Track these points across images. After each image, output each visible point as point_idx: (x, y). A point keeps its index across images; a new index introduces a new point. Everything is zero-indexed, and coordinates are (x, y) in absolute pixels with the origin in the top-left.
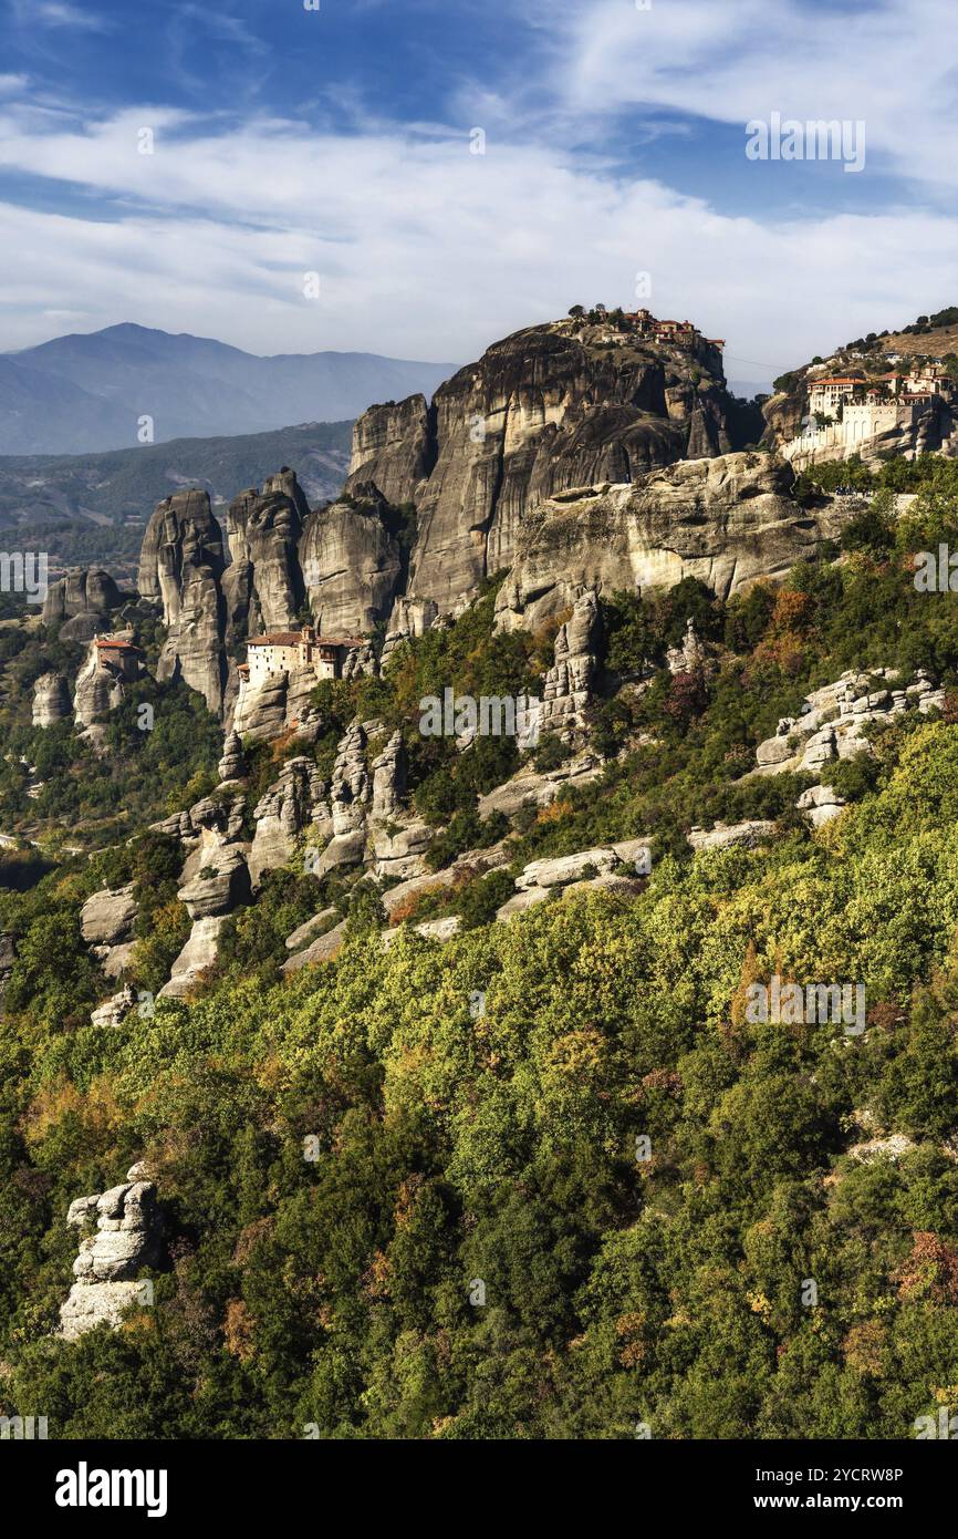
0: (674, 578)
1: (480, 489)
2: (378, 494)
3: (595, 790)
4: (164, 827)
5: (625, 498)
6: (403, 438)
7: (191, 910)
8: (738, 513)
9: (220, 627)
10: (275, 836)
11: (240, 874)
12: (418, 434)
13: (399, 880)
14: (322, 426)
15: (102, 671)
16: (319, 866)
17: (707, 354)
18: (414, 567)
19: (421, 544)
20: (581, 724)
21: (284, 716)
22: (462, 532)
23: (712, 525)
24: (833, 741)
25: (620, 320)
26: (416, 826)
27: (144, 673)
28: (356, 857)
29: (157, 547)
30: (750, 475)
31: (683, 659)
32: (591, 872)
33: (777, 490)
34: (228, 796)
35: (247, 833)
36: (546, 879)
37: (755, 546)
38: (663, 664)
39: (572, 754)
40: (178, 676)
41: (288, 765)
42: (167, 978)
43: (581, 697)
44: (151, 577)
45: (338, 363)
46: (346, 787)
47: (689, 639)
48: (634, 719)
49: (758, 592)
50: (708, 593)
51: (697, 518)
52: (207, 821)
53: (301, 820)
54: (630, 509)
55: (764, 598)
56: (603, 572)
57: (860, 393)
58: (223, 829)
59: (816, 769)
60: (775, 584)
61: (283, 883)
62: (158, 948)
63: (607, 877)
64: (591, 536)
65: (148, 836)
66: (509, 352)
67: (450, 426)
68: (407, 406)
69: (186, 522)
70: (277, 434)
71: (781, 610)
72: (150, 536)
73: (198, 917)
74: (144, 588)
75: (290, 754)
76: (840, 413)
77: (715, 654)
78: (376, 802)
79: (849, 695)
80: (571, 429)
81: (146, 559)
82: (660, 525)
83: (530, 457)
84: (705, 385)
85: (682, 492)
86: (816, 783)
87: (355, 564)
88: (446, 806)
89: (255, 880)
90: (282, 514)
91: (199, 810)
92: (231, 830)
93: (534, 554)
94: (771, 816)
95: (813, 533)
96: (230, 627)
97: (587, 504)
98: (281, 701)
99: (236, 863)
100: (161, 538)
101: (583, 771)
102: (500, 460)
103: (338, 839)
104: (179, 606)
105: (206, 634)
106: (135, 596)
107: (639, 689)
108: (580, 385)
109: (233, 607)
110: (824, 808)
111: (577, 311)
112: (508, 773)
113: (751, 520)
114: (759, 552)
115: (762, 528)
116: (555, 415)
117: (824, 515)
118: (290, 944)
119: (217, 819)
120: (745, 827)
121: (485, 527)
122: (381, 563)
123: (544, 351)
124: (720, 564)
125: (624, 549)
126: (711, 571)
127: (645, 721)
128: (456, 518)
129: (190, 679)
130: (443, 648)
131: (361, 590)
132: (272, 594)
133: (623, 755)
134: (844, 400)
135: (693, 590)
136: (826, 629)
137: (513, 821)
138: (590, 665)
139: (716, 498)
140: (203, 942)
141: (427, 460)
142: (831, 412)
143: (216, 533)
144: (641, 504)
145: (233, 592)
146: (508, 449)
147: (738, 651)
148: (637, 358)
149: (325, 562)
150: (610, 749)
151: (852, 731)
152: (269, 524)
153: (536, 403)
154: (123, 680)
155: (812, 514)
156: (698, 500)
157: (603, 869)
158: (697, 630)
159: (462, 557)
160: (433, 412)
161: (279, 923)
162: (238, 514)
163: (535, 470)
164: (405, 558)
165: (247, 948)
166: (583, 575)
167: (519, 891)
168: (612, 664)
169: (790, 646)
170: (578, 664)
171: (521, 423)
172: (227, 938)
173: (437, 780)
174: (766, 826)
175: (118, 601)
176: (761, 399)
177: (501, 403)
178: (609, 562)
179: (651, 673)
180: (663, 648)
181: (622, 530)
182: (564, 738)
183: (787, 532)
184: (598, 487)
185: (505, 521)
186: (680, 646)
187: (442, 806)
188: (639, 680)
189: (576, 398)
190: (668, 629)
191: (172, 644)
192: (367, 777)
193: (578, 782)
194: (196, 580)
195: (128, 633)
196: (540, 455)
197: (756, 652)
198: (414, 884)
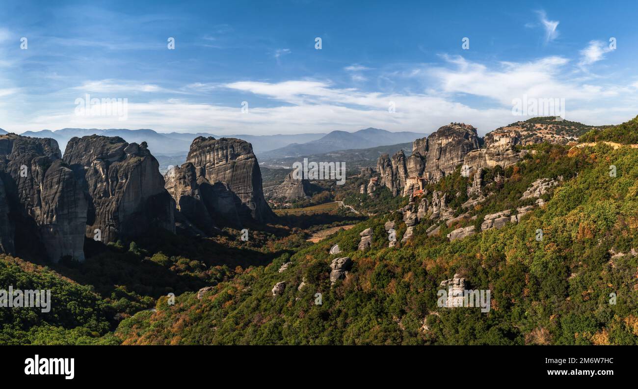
0: (495, 165)
1: (437, 153)
2: (420, 154)
3: (484, 203)
4: (400, 210)
5: (485, 151)
6: (423, 145)
7: (407, 225)
8: (505, 153)
9: (392, 177)
10: (422, 212)
11: (416, 219)
12: (425, 144)
13: (448, 220)
14: (404, 144)
15: (372, 184)
16: (432, 217)
17: (474, 130)
18: (426, 166)
19: (427, 162)
20: (479, 191)
21: (413, 191)
22: (434, 160)
23: (501, 156)
24: (540, 191)
25: (459, 125)
26: (450, 210)
27: (379, 185)
28: (438, 216)
29: (380, 163)
30: (507, 147)
31: (497, 179)
32: (499, 216)
33: (512, 150)
34: (412, 205)
35: (416, 211)
36: (491, 218)
37: (509, 159)
38: (494, 180)
39: (479, 196)
40: (385, 185)
41: (423, 199)
42: (403, 237)
43: (479, 186)
44: (379, 168)
45: (406, 134)
46: (436, 203)
47: (498, 176)
48: (489, 190)
49: (510, 167)
50: (501, 167)
51: (499, 155)
52: (408, 210)
53: (427, 210)
54: (486, 153)
55: (511, 168)
56: (482, 164)
57: (503, 136)
58: (411, 211)
59: (538, 196)
60: (513, 165)
61: (424, 221)
62: (401, 232)
63: (503, 217)
64: (479, 158)
65: (397, 212)
66: (442, 130)
67: (431, 143)
68: (423, 139)
69: (385, 159)
70: (396, 145)
71: (515, 170)
72: (379, 162)
73: (409, 226)
74: (378, 170)
75: (423, 198)
76: (500, 139)
77: (503, 178)
78: (442, 206)
79: (541, 183)
80: (454, 142)
81: (378, 165)
82: (492, 156)
83: (446, 147)
84: (474, 135)
85: (495, 150)
86: (538, 198)
87: (416, 166)
88: (456, 206)
89: (419, 219)
90: (402, 158)
91: (407, 207)
92: (413, 211)
93: (468, 161)
94: (532, 205)
95: (518, 157)
96: (394, 177)
97: (478, 152)
98: (412, 189)
99: (416, 217)
100: (381, 162)
101: (481, 199)
102: (441, 148)
103: (434, 212)
104: (384, 173)
105: (390, 178)
106: (376, 172)
107: (490, 185)
108: (455, 135)
109: (394, 173)
110: (541, 203)
111: (452, 123)
112: (467, 200)
113: (508, 155)
114: (509, 160)
115: (510, 156)
116: (450, 140)
117: (520, 154)
118: (427, 231)
119: (410, 209)
120: (528, 207)
121: (438, 159)
122: (420, 166)
123: (448, 130)
124: (503, 162)
125: (485, 160)
126: (501, 163)
127: (492, 190)
128: (433, 158)
129: (387, 185)
130: (451, 178)
131: (417, 170)
132: (401, 171)
133: (488, 196)
134: (500, 137)
135: (498, 168)
136: (523, 173)
137: (469, 209)
138: (481, 181)
139: (502, 151)
140: (410, 230)
141: (427, 149)
142: (498, 139)
143: (390, 161)
144: (488, 152)
145: (394, 171)
146: (442, 146)
147: (507, 177)
148: (464, 131)
149: (411, 165)
150: (486, 195)
151: (543, 189)
152: (399, 160)
153: (447, 138)
154: (376, 186)
155: (518, 153)
156: (499, 151)
157: (502, 216)
158: (500, 174)
159: (434, 164)
160: (428, 140)
161: (424, 227)
162: (394, 158)
163: (448, 149)
164: (424, 165)
165: (419, 232)
166: (478, 165)
167: (485, 221)
168: (485, 180)
169: (517, 176)
170: (479, 181)
171: (444, 142)
172: (414, 230)
173: (453, 201)
174: (531, 207)
175: (373, 173)
176: (484, 138)
177: (441, 138)
178: (482, 163)
179: (492, 182)
180: (494, 177)
181: (485, 157)
182: (477, 194)
183: (514, 157)
184: (479, 149)
185: (442, 158)
186: (497, 177)
187: (455, 206)
188: (489, 183)
189: (454, 137)
190: (494, 174)
191: (383, 180)
192: (440, 202)
193: (481, 201)
194: (388, 169)
195: (377, 178)
196: (448, 147)
197: (511, 178)
198: (451, 220)
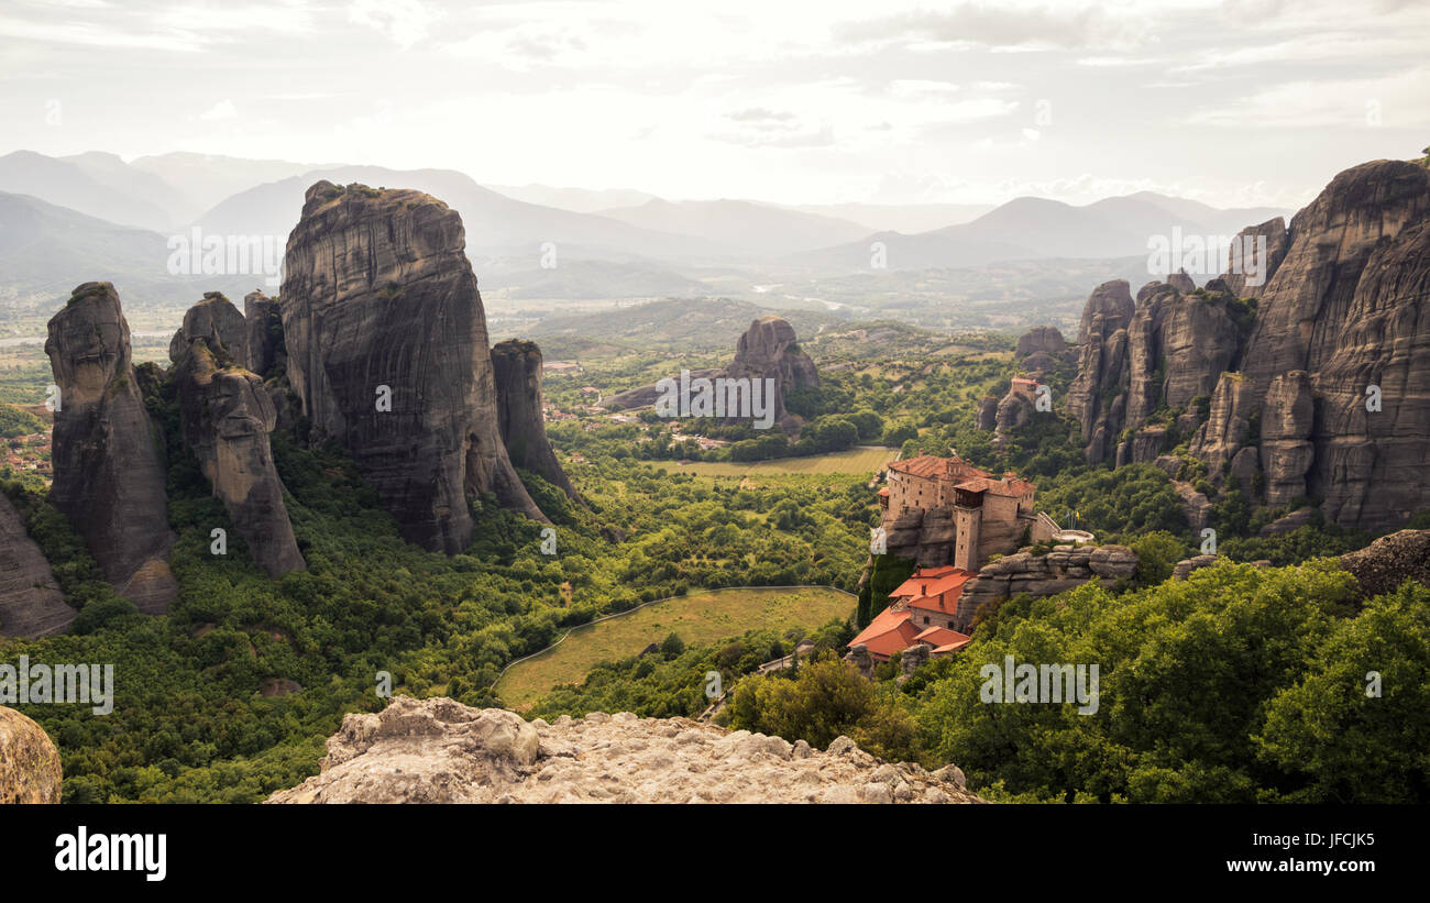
1: (1312, 289)
2: (1226, 289)
15: (1014, 399)
18: (1248, 349)
19: (1255, 330)
68: (1269, 227)
80: (1406, 240)
83: (1361, 265)
87: (1199, 343)
102: (1334, 266)
109: (1110, 364)
116: (1392, 229)
121: (1313, 321)
122: (1220, 340)
128: (1288, 312)
131: (1201, 362)
132: (1138, 357)
145: (1112, 354)
146: (1343, 257)
152: (1156, 306)
154: (1027, 407)
163: (1365, 275)
164: (1242, 341)
171: (1357, 236)
177: (1341, 219)
185: (1331, 317)
189: (1416, 215)
196: (1371, 264)
